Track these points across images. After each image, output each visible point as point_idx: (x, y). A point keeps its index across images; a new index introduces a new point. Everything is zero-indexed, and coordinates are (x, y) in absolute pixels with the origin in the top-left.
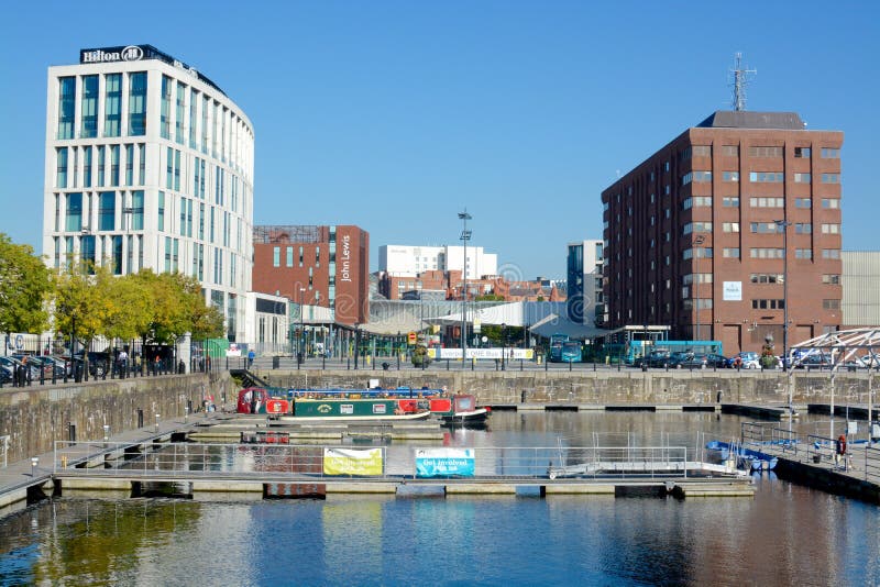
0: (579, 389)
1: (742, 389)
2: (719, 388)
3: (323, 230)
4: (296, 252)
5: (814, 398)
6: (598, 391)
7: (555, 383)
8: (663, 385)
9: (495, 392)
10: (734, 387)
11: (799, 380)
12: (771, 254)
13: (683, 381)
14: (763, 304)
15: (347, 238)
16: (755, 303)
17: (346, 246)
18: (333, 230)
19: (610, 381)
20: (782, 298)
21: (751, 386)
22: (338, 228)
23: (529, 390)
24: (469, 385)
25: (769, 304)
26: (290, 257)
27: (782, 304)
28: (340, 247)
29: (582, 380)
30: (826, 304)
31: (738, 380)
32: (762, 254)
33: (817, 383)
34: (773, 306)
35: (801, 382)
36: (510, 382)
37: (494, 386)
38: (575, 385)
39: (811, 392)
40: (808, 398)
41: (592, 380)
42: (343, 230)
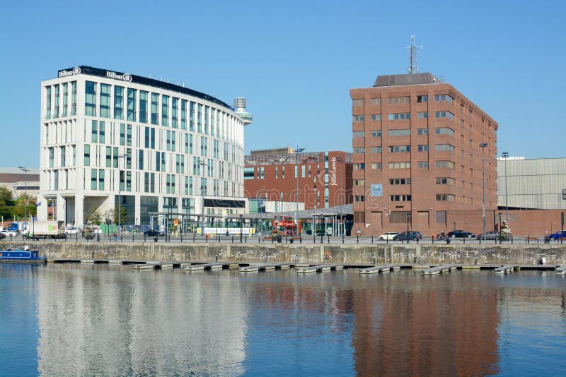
0: (119, 252)
1: (201, 253)
2: (189, 252)
3: (321, 154)
4: (307, 168)
5: (241, 259)
6: (128, 253)
7: (108, 248)
8: (160, 250)
9: (80, 253)
10: (197, 252)
11: (232, 247)
12: (403, 166)
13: (170, 248)
14: (397, 198)
15: (334, 159)
16: (392, 197)
17: (334, 164)
18: (327, 154)
19: (135, 247)
20: (409, 194)
21: (206, 251)
22: (329, 153)
23: (95, 252)
24: (69, 248)
25: (401, 198)
26: (304, 172)
27: (409, 198)
28: (331, 164)
29: (120, 247)
30: (438, 197)
31: (199, 247)
32: (397, 166)
33: (243, 250)
34: (404, 199)
35: (234, 249)
36: (87, 248)
37: (79, 250)
38: (117, 250)
39: (239, 255)
40: (238, 259)
41: (125, 247)
42: (332, 154)
